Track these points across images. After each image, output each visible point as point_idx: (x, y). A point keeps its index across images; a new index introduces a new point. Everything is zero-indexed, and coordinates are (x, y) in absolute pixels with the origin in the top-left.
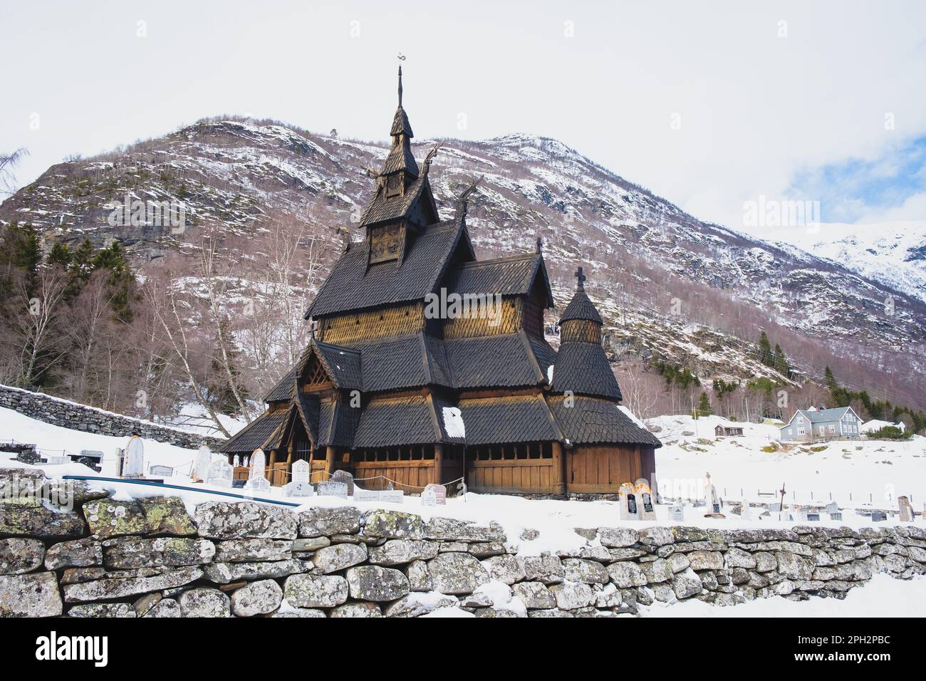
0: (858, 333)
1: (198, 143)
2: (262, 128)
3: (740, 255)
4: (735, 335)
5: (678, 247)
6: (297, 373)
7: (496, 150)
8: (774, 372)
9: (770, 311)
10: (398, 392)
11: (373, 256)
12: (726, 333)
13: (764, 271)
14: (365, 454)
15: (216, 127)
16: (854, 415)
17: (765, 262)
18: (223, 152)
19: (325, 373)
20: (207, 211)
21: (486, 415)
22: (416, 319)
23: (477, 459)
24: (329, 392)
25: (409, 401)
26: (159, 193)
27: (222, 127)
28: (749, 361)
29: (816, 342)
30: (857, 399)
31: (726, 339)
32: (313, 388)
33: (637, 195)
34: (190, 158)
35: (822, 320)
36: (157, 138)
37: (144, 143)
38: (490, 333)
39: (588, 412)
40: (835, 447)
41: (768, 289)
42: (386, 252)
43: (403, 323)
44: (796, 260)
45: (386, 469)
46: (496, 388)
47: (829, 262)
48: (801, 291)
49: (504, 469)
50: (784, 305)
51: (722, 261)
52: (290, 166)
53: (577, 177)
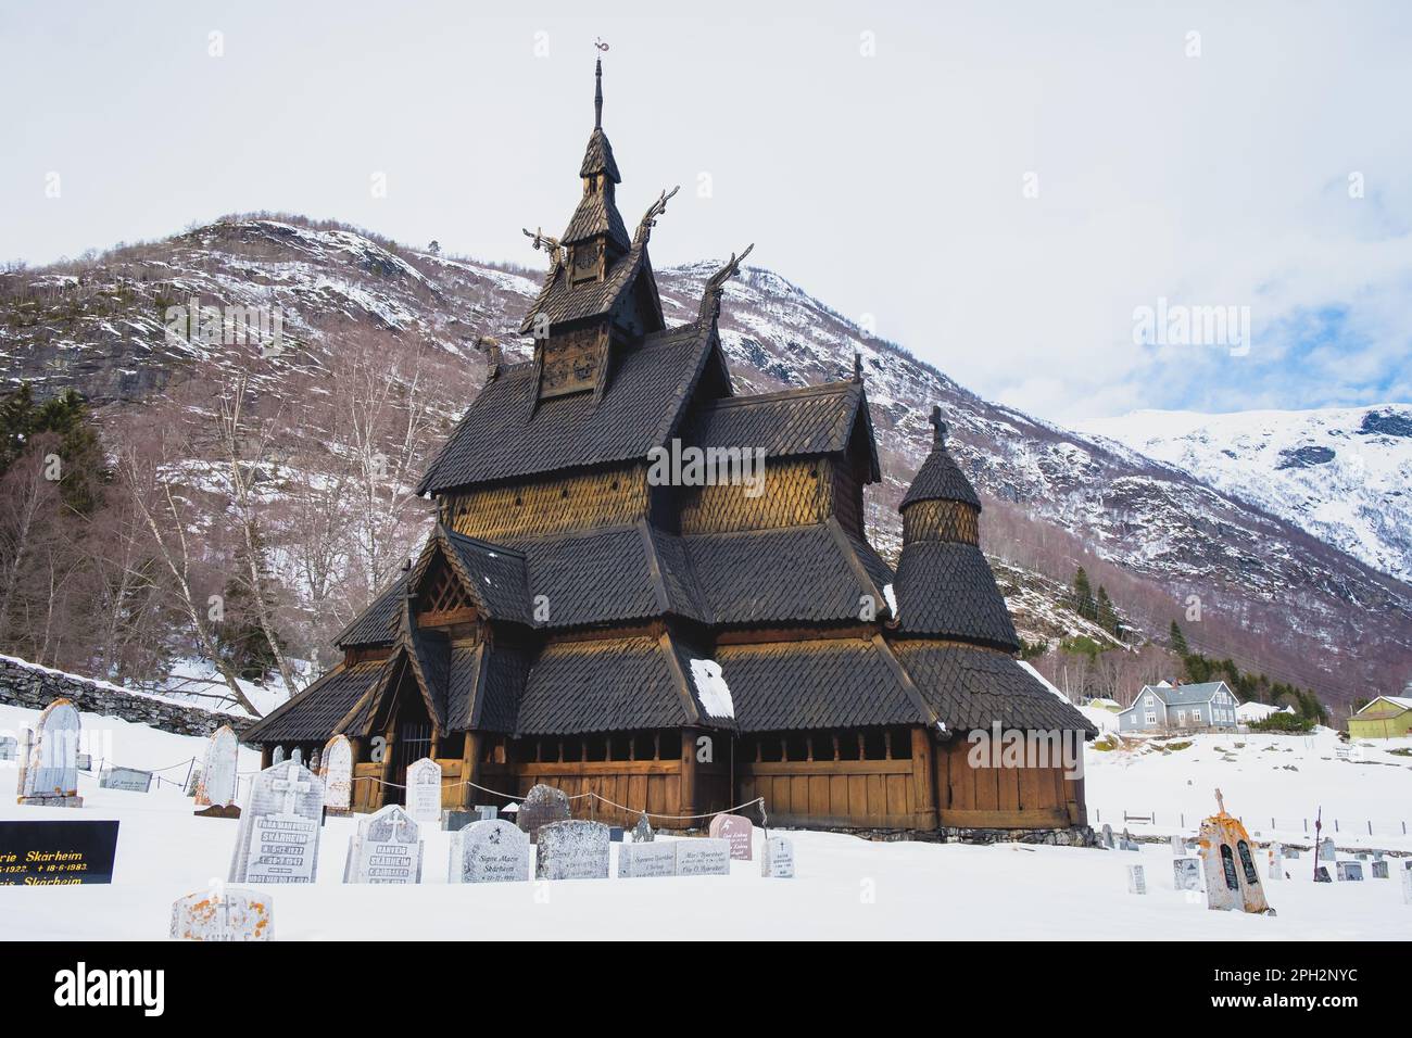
0: (1212, 573)
1: (219, 253)
2: (322, 233)
3: (1042, 453)
4: (1040, 572)
5: (951, 439)
6: (409, 588)
7: (682, 284)
8: (1097, 628)
9: (1084, 538)
10: (601, 629)
11: (546, 385)
12: (1026, 568)
13: (1077, 478)
14: (538, 748)
15: (249, 228)
16: (1229, 694)
17: (1078, 465)
18: (257, 268)
19: (462, 589)
20: (228, 357)
21: (772, 676)
22: (631, 497)
23: (758, 760)
24: (468, 628)
25: (624, 646)
26: (150, 325)
27: (257, 229)
28: (1061, 610)
29: (1153, 585)
30: (1220, 671)
31: (1025, 578)
32: (438, 618)
33: (892, 359)
34: (206, 275)
35: (1160, 552)
36: (151, 243)
37: (131, 247)
38: (770, 524)
39: (972, 671)
40: (1203, 742)
41: (1083, 506)
42: (571, 377)
43: (607, 503)
44: (1122, 463)
45: (581, 777)
46: (790, 624)
47: (1168, 467)
48: (1131, 510)
49: (812, 779)
50: (1106, 529)
51: (1015, 462)
52: (364, 294)
53: (804, 328)
